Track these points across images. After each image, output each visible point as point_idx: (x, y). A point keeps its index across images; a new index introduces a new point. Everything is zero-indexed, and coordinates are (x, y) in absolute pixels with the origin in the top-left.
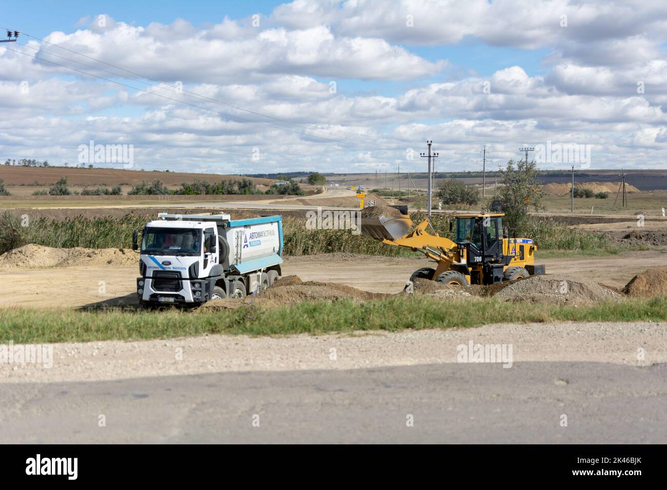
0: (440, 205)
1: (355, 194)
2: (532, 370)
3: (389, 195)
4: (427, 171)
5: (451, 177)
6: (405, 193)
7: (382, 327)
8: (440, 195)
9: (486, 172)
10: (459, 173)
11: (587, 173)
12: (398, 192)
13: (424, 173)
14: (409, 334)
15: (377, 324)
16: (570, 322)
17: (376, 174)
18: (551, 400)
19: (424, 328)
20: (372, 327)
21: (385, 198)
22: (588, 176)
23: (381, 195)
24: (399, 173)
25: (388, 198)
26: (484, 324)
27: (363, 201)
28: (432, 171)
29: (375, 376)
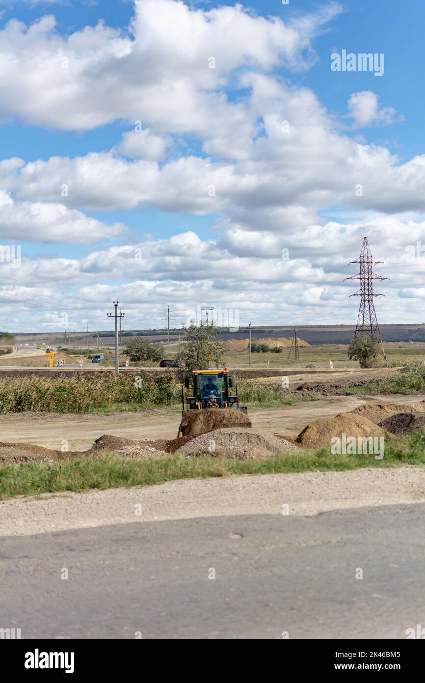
0: (127, 362)
1: (43, 353)
2: (210, 525)
3: (78, 354)
4: (114, 330)
5: (137, 335)
6: (94, 351)
7: (69, 489)
8: (127, 353)
9: (170, 330)
10: (145, 331)
11: (263, 329)
12: (87, 350)
13: (112, 332)
14: (95, 494)
15: (64, 486)
16: (246, 475)
17: (65, 334)
18: (227, 555)
19: (109, 487)
20: (59, 489)
21: (75, 356)
22: (263, 332)
23: (71, 354)
24: (87, 332)
25: (77, 356)
26: (167, 481)
27: (52, 360)
28: (119, 329)
29: (59, 540)
